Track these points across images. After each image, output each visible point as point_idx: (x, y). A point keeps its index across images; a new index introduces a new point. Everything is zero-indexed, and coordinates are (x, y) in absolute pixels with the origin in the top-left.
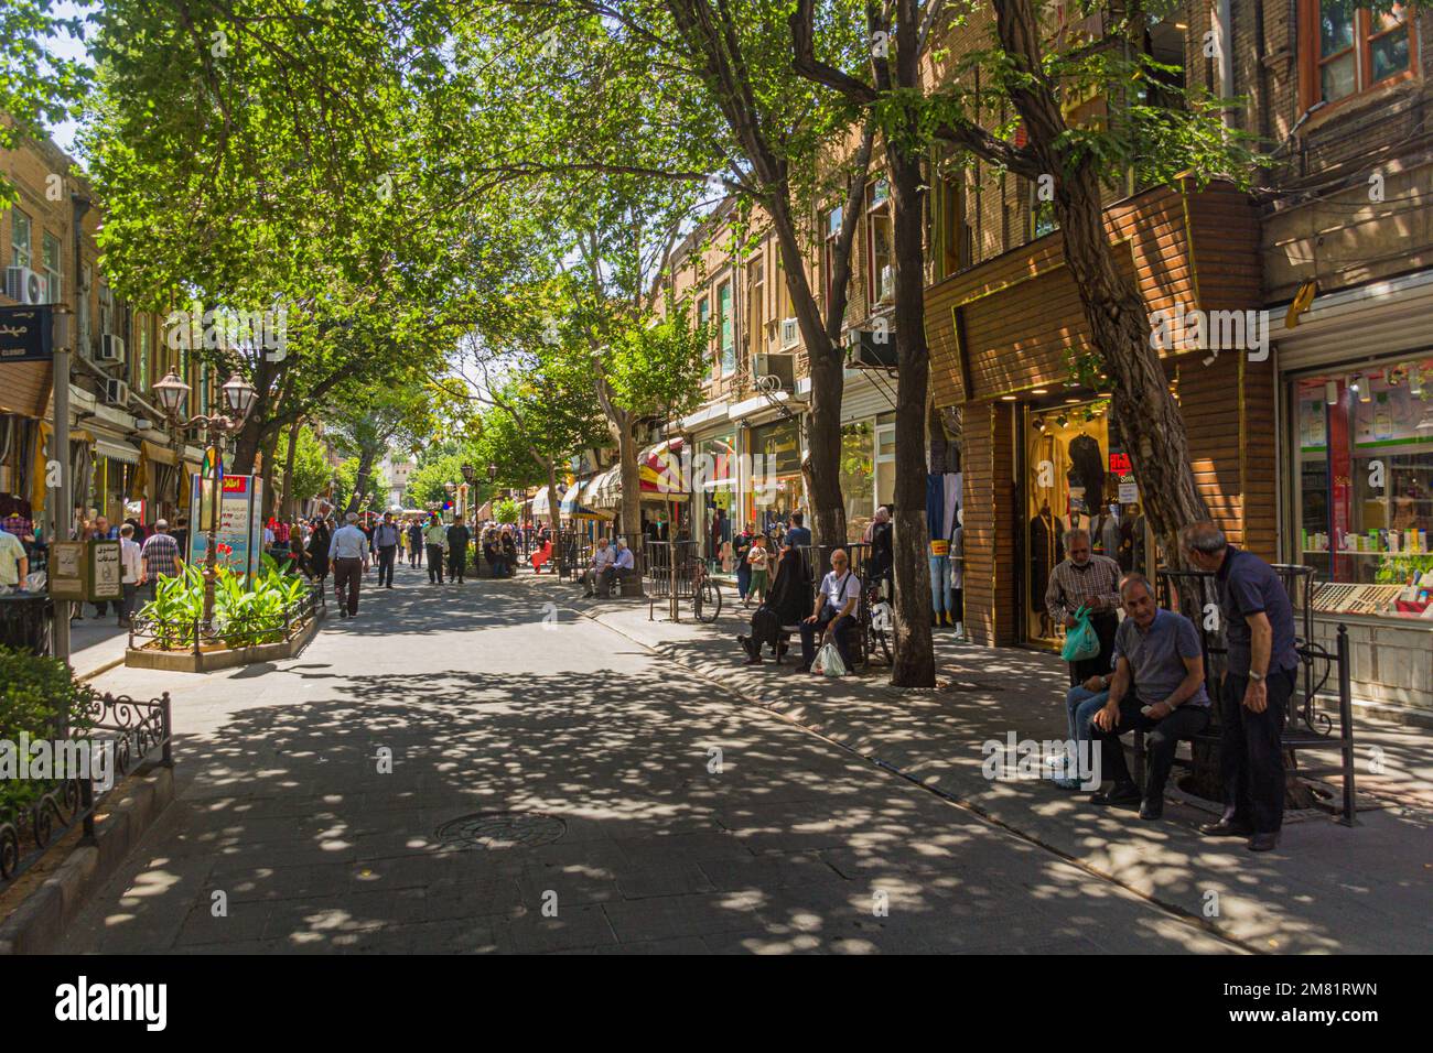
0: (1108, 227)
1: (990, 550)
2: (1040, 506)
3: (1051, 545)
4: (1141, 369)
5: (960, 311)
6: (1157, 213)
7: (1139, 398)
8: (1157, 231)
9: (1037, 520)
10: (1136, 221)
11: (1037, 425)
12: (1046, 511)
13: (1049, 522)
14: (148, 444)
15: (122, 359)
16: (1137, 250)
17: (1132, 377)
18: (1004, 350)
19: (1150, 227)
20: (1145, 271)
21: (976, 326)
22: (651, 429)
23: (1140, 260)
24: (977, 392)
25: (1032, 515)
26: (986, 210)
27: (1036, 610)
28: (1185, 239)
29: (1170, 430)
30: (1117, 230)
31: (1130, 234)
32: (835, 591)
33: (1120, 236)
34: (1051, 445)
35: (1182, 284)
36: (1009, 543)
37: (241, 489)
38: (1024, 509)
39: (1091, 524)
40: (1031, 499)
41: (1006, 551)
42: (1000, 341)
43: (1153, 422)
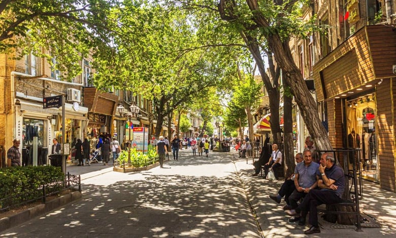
0: (350, 44)
1: (335, 144)
2: (351, 130)
3: (355, 143)
4: (299, 91)
5: (321, 73)
6: (360, 38)
7: (299, 99)
8: (361, 43)
9: (350, 135)
10: (356, 41)
11: (349, 105)
12: (353, 132)
13: (354, 136)
14: (142, 120)
15: (134, 101)
16: (357, 50)
17: (297, 94)
18: (332, 83)
19: (359, 42)
20: (359, 56)
21: (326, 76)
22: (266, 111)
23: (358, 53)
24: (327, 97)
25: (349, 133)
26: (333, 41)
27: (351, 163)
28: (368, 45)
29: (310, 108)
30: (352, 44)
31: (355, 46)
32: (275, 156)
33: (353, 46)
34: (355, 111)
35: (368, 59)
36: (341, 142)
37: (142, 131)
38: (346, 131)
39: (369, 136)
40: (348, 128)
41: (340, 145)
42: (331, 81)
43: (305, 106)
